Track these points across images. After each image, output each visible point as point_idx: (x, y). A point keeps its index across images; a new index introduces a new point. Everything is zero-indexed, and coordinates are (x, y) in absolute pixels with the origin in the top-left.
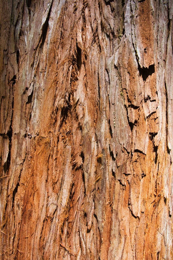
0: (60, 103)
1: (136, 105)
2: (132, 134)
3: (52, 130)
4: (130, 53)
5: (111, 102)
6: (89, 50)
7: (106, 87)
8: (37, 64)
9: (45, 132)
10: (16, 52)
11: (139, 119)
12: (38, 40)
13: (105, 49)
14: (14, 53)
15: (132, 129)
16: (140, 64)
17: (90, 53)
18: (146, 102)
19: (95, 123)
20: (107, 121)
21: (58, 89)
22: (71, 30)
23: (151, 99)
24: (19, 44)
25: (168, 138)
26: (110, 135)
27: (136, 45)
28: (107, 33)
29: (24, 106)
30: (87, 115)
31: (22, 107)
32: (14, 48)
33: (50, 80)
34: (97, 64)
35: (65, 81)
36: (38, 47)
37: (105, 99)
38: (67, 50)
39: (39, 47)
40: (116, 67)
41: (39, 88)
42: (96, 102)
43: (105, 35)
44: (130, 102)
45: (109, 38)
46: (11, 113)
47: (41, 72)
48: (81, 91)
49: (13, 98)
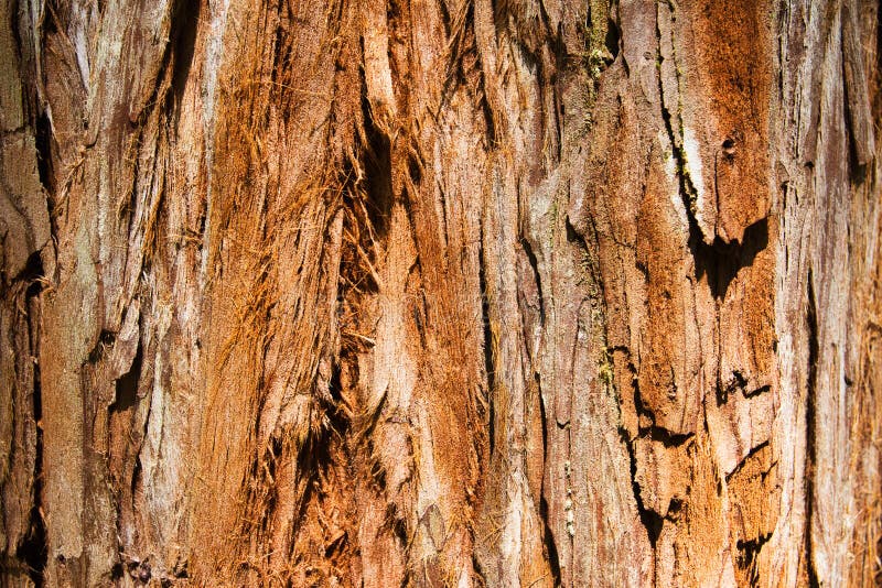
0: (288, 416)
1: (677, 431)
2: (656, 560)
3: (253, 559)
4: (650, 161)
5: (550, 414)
6: (428, 127)
7: (525, 334)
8: (154, 203)
9: (219, 569)
10: (30, 123)
11: (689, 490)
12: (149, 73)
13: (518, 130)
14: (22, 129)
15: (654, 537)
16: (701, 224)
17: (436, 148)
18: (725, 401)
19: (470, 504)
20: (530, 503)
21: (275, 344)
22: (331, 18)
23: (750, 388)
24: (45, 81)
25: (815, 527)
26: (548, 571)
27: (679, 116)
28: (528, 42)
29: (100, 423)
30: (430, 471)
31: (88, 430)
32: (19, 106)
33: (229, 301)
34: (476, 204)
35: (310, 302)
36: (152, 108)
37: (519, 393)
38: (312, 133)
39: (156, 108)
40: (574, 235)
41: (174, 331)
42: (475, 403)
43: (516, 52)
44: (651, 414)
45: (534, 69)
46: (32, 449)
47: (178, 247)
48: (397, 352)
49: (37, 368)
